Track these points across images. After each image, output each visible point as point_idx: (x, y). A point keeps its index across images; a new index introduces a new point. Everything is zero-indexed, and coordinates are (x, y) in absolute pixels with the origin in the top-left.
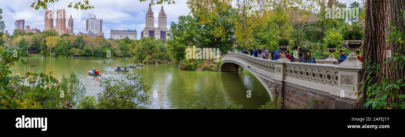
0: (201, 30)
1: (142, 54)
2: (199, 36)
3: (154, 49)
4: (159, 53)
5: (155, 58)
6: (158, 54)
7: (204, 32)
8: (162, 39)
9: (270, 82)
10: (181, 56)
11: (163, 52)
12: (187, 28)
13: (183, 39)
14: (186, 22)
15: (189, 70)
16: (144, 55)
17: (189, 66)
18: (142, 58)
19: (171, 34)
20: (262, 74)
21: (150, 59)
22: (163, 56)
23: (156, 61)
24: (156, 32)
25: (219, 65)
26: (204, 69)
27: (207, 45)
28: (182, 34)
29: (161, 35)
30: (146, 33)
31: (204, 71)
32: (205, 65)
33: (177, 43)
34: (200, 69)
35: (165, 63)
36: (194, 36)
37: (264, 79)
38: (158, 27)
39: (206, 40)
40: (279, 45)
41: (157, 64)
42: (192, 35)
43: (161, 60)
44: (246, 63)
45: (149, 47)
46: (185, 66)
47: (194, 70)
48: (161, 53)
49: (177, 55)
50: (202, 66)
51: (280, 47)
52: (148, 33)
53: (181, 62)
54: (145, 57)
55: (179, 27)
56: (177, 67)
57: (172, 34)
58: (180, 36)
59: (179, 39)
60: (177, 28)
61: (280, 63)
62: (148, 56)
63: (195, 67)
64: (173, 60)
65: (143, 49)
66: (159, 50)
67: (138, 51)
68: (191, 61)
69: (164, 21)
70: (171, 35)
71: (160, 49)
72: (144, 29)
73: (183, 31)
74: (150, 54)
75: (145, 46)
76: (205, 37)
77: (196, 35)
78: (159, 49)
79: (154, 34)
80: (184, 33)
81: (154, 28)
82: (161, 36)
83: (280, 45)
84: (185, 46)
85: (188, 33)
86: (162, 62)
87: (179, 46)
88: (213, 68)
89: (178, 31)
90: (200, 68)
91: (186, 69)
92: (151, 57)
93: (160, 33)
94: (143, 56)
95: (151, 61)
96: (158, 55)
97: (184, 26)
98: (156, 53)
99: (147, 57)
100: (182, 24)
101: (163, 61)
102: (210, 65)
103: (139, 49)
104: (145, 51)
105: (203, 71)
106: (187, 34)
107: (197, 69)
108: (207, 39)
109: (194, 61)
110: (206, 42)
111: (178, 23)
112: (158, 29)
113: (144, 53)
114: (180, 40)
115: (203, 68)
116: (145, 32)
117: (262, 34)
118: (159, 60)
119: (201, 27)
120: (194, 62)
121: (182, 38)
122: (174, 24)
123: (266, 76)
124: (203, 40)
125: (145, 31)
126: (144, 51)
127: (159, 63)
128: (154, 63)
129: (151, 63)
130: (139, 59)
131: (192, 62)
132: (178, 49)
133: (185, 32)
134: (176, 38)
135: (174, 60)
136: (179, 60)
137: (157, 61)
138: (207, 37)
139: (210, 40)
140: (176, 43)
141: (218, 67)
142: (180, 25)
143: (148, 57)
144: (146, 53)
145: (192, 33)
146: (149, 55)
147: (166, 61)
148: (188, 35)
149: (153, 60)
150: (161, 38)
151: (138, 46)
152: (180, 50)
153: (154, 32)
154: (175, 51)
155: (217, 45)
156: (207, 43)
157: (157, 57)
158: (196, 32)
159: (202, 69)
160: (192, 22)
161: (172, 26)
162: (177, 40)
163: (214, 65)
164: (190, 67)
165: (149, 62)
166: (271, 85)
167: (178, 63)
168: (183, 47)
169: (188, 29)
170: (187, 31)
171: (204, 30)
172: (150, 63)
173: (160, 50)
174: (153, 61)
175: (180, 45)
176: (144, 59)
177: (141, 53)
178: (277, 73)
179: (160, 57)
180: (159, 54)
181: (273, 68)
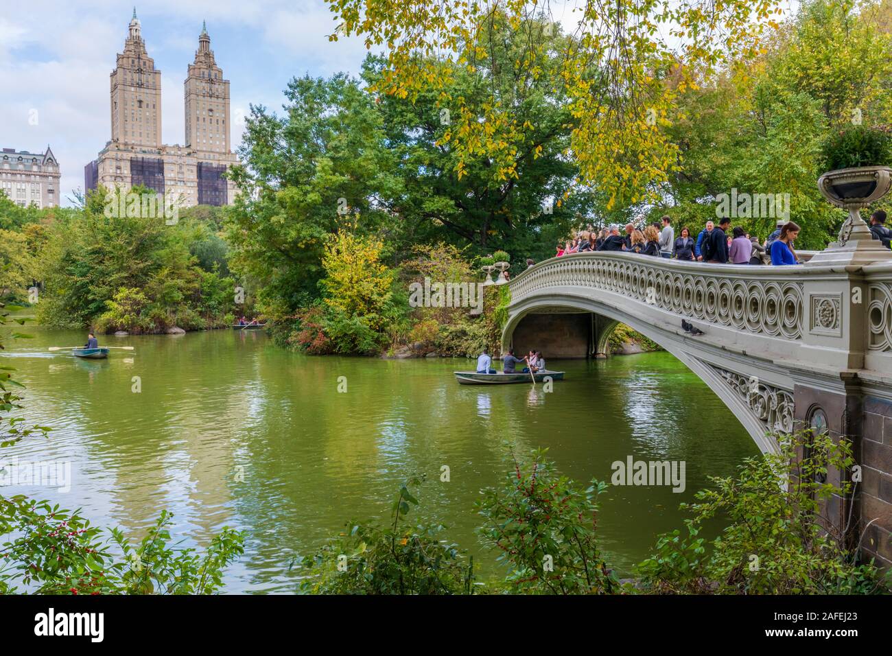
0: (404, 153)
1: (92, 282)
2: (394, 183)
3: (162, 252)
4: (189, 275)
5: (167, 301)
6: (181, 282)
7: (419, 161)
8: (208, 207)
9: (772, 388)
10: (305, 288)
11: (209, 269)
12: (333, 143)
13: (313, 197)
14: (330, 112)
15: (345, 355)
16: (104, 290)
17: (345, 335)
18: (88, 302)
19: (249, 171)
20: (723, 348)
21: (138, 308)
22: (209, 294)
23: (171, 318)
24: (170, 172)
25: (497, 326)
26: (420, 347)
27: (439, 229)
28: (310, 172)
29: (200, 185)
30: (112, 171)
31: (424, 356)
32: (425, 328)
33: (281, 218)
34: (403, 352)
35: (223, 327)
36: (372, 182)
37: (737, 376)
38: (182, 143)
39: (429, 206)
40: (821, 171)
41: (178, 333)
42: (357, 177)
43: (201, 314)
44: (632, 299)
45: (129, 244)
46: (325, 334)
47: (373, 354)
48: (197, 276)
49: (285, 282)
50: (412, 333)
51: (829, 180)
52: (126, 171)
53: (305, 316)
54: (111, 298)
55: (290, 134)
56: (285, 344)
57: (253, 173)
58: (296, 183)
59: (292, 198)
60: (283, 143)
61: (832, 272)
62: (124, 292)
63: (377, 341)
64: (263, 309)
65: (94, 252)
66: (185, 259)
67: (62, 268)
68: (353, 310)
69: (218, 115)
70: (251, 177)
71: (193, 253)
72: (101, 149)
73: (310, 156)
74: (136, 280)
75: (108, 239)
76: (426, 189)
77: (381, 175)
78: (187, 254)
79: (159, 176)
80: (318, 169)
81: (161, 150)
82: (200, 191)
83: (835, 166)
84: (325, 235)
85: (338, 165)
86: (203, 322)
87: (293, 234)
88: (465, 344)
89: (286, 158)
90: (403, 343)
91: (329, 351)
92: (141, 296)
93: (193, 176)
94: (98, 291)
95: (145, 321)
96: (180, 289)
97: (319, 134)
98: (172, 274)
99: (118, 296)
100: (305, 121)
101: (214, 318)
102: (452, 328)
103: (68, 254)
104: (109, 265)
105: (418, 357)
106: (334, 171)
107: (386, 347)
108: (437, 198)
109: (369, 311)
110: (432, 214)
111: (286, 115)
112: (186, 152)
113: (103, 273)
114: (296, 205)
115: (417, 343)
116: (107, 169)
117: (722, 160)
118: (188, 313)
119: (406, 139)
120: (373, 315)
121: (305, 194)
122: (266, 118)
123: (744, 354)
124: (418, 203)
125: (107, 162)
126: (101, 262)
127: (191, 329)
128: (162, 329)
129: (143, 332)
130: (74, 309)
131: (361, 314)
132: (285, 252)
133: (322, 163)
134: (279, 194)
135: (269, 310)
136: (294, 307)
137: (179, 315)
138: (439, 191)
139: (452, 202)
140: (274, 219)
141: (495, 336)
142: (296, 124)
143: (127, 298)
144: (115, 276)
145: (360, 166)
146: (130, 286)
147: (230, 317)
148: (338, 179)
149: (155, 311)
150: (200, 201)
151: (66, 238)
152: (297, 255)
153: (159, 167)
154: (272, 261)
155: (489, 228)
156: (438, 222)
157: (178, 296)
158: (383, 164)
159: (412, 349)
160: (357, 113)
161: (252, 130)
162: (282, 203)
163: (472, 328)
164: (353, 341)
165: (133, 325)
166: (774, 405)
167: (288, 324)
168: (312, 237)
169: (336, 149)
170: (333, 159)
171: (421, 152)
172: (137, 329)
173: (195, 259)
174: (156, 319)
175: (299, 231)
176: (102, 309)
177: (84, 275)
178: (816, 330)
179: (194, 298)
180: (189, 282)
181: (791, 307)
